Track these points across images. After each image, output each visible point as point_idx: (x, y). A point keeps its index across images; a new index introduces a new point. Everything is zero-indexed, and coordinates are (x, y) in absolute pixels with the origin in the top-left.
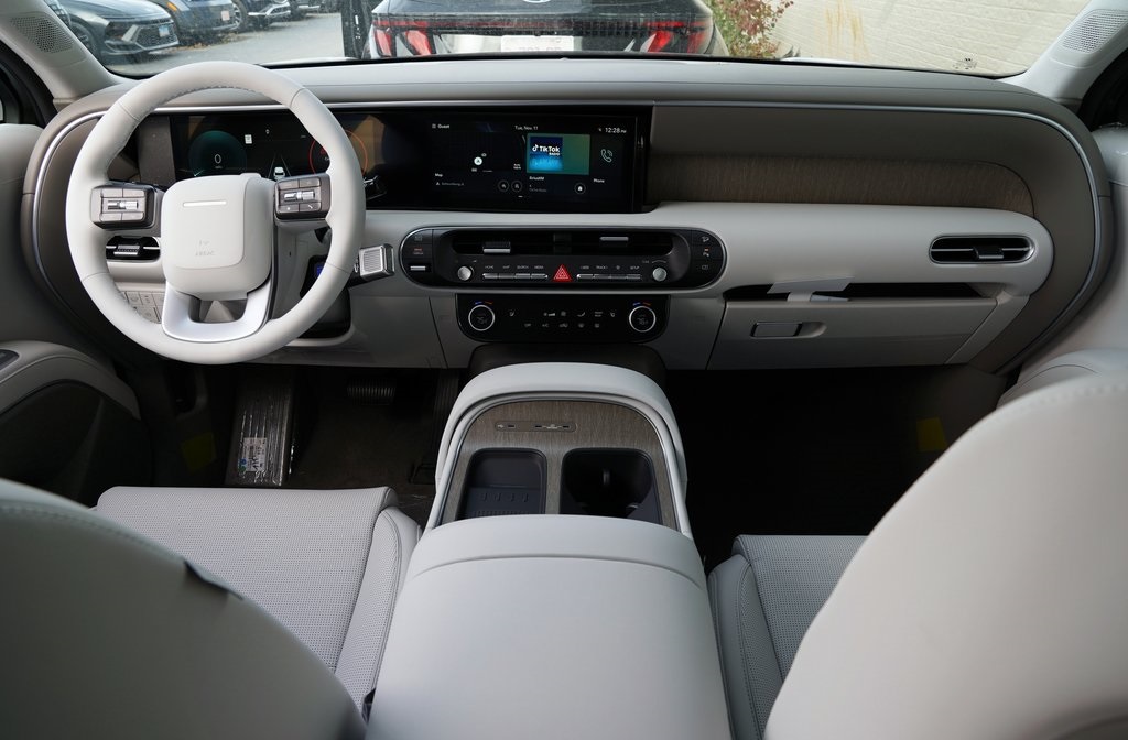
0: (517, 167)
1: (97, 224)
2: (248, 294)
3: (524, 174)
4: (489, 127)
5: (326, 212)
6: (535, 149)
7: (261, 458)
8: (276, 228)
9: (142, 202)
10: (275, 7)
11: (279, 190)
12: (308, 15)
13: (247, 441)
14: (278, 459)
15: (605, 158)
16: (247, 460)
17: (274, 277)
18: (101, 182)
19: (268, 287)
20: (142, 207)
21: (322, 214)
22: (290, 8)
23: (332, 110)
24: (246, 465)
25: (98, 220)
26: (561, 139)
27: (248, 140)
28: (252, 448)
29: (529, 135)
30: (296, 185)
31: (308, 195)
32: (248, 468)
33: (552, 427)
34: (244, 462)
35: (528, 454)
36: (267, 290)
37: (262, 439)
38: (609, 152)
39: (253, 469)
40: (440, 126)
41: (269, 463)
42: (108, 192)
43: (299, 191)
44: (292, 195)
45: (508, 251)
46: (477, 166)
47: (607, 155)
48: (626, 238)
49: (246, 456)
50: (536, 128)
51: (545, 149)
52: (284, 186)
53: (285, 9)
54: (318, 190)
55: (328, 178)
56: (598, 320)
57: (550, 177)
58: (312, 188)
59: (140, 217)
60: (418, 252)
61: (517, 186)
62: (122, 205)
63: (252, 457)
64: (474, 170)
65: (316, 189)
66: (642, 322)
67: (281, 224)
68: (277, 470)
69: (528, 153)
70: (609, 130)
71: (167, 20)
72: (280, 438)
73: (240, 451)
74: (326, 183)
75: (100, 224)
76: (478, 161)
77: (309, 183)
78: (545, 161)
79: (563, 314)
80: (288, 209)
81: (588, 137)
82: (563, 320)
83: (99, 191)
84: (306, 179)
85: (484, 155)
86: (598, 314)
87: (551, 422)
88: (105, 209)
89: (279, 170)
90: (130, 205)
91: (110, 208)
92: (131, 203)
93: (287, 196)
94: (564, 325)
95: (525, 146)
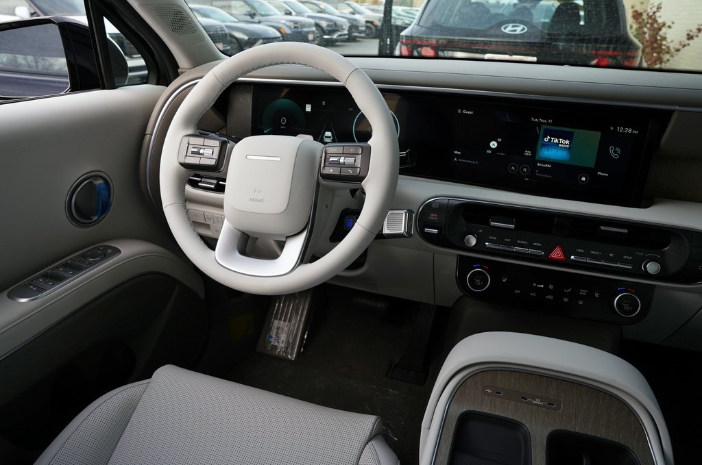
0: (528, 153)
1: (181, 164)
2: (287, 237)
3: (533, 160)
4: (508, 117)
5: (364, 178)
6: (546, 140)
7: (283, 337)
8: (318, 184)
9: (217, 151)
10: (339, 33)
11: (326, 153)
12: (358, 39)
13: (276, 323)
14: (295, 340)
15: (613, 154)
16: (274, 336)
17: (310, 227)
18: (190, 132)
19: (304, 235)
20: (216, 156)
21: (360, 179)
22: (347, 34)
23: (382, 90)
24: (272, 340)
25: (182, 161)
26: (572, 133)
27: (308, 108)
28: (278, 328)
29: (543, 127)
30: (340, 150)
31: (350, 160)
32: (273, 342)
33: (538, 402)
34: (271, 337)
35: (513, 425)
36: (302, 237)
37: (287, 323)
38: (618, 150)
39: (276, 344)
40: (465, 112)
41: (288, 341)
42: (194, 140)
43: (341, 156)
44: (336, 159)
45: (512, 226)
46: (491, 149)
47: (615, 152)
48: (626, 231)
49: (273, 333)
50: (551, 121)
51: (556, 141)
52: (331, 150)
53: (345, 35)
54: (359, 158)
55: (369, 148)
56: (582, 298)
57: (557, 165)
58: (353, 155)
59: (212, 162)
60: (433, 217)
61: (525, 170)
62: (201, 151)
63: (277, 334)
64: (489, 152)
65: (357, 156)
66: (626, 307)
67: (323, 182)
68: (293, 349)
69: (540, 142)
70: (620, 129)
71: (279, 37)
72: (299, 325)
73: (270, 329)
74: (367, 152)
75: (183, 165)
76: (494, 144)
77: (352, 150)
78: (555, 150)
79: (551, 287)
80: (330, 171)
81: (599, 134)
82: (550, 292)
83: (187, 138)
84: (349, 147)
85: (500, 140)
86: (583, 292)
87: (538, 397)
88: (189, 153)
89: (328, 134)
90: (208, 152)
91: (193, 153)
92: (208, 151)
93: (331, 159)
94: (550, 297)
95: (537, 136)
